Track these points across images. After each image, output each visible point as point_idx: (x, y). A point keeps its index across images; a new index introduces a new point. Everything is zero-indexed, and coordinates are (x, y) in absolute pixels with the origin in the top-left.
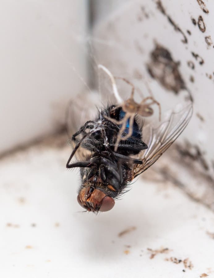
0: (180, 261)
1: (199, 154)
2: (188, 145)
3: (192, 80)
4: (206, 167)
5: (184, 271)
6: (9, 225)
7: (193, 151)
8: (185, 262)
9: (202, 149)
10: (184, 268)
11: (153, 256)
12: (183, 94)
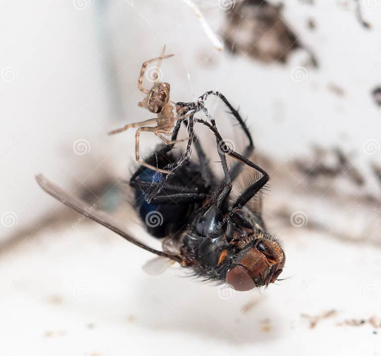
0: (363, 322)
1: (343, 160)
2: (319, 152)
3: (311, 25)
4: (359, 181)
5: (375, 333)
6: (49, 334)
7: (331, 161)
8: (372, 321)
9: (347, 149)
10: (374, 329)
11: (313, 325)
12: (297, 58)
